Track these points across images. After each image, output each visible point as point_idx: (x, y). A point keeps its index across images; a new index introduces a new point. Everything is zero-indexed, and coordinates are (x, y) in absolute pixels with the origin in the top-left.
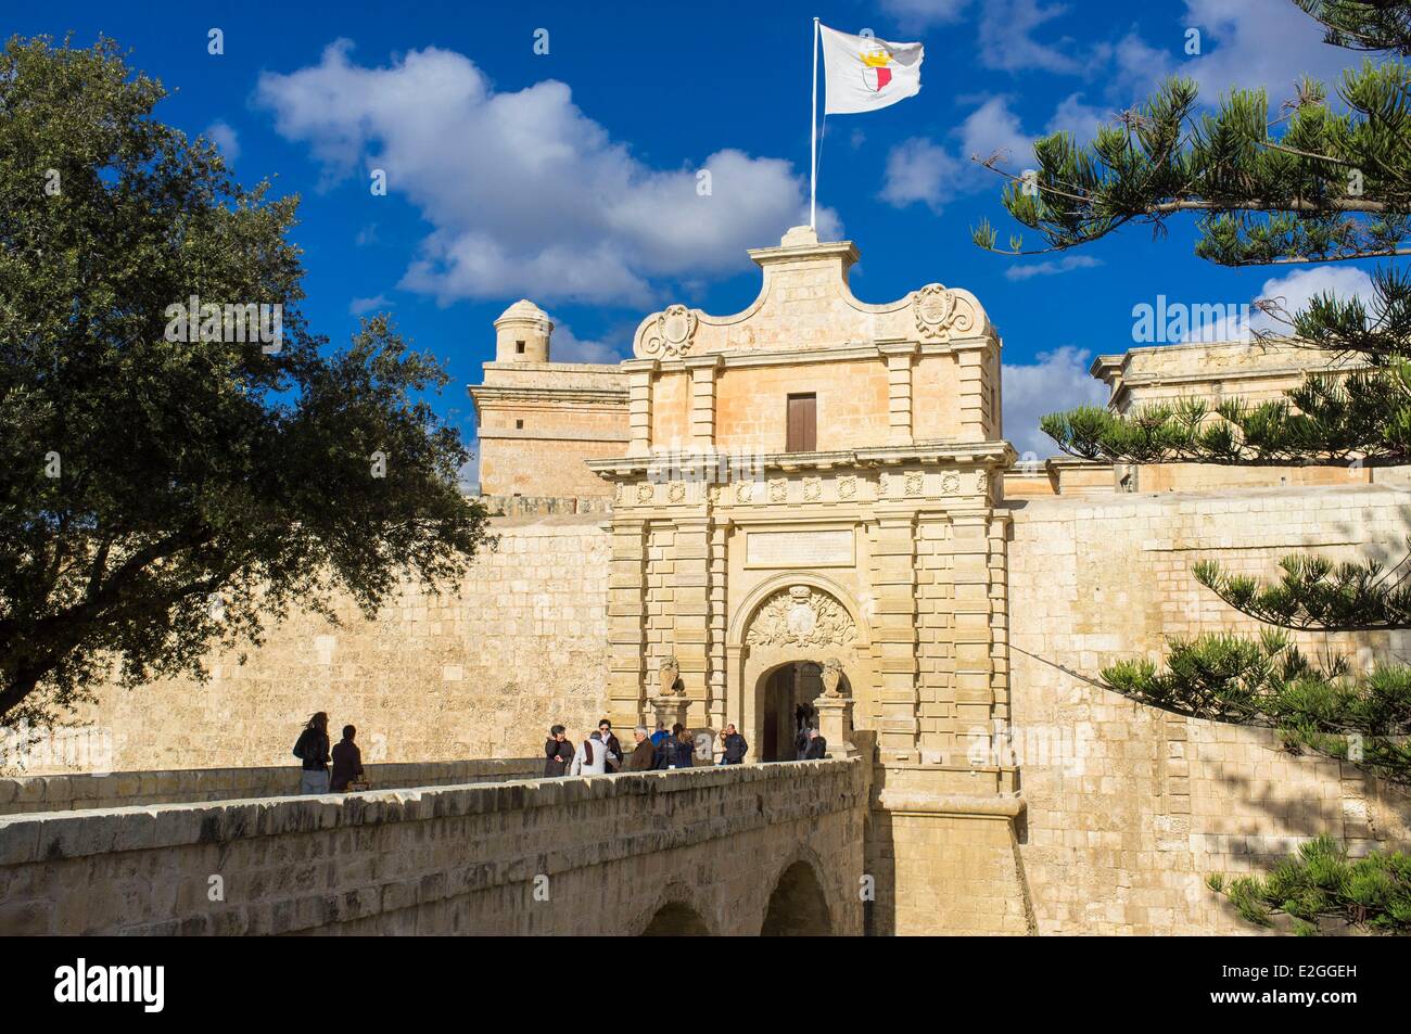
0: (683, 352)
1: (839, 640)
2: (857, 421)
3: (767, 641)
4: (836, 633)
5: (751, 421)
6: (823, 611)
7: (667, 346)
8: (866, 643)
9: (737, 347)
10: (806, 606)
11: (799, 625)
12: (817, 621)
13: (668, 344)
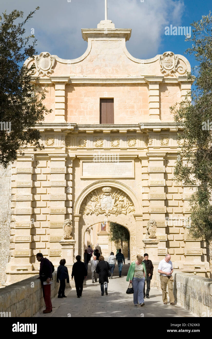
0: (48, 75)
1: (125, 212)
2: (133, 112)
3: (90, 213)
4: (123, 209)
5: (82, 110)
6: (117, 198)
7: (40, 71)
8: (141, 213)
9: (75, 75)
10: (110, 197)
11: (106, 205)
12: (115, 203)
13: (41, 70)
